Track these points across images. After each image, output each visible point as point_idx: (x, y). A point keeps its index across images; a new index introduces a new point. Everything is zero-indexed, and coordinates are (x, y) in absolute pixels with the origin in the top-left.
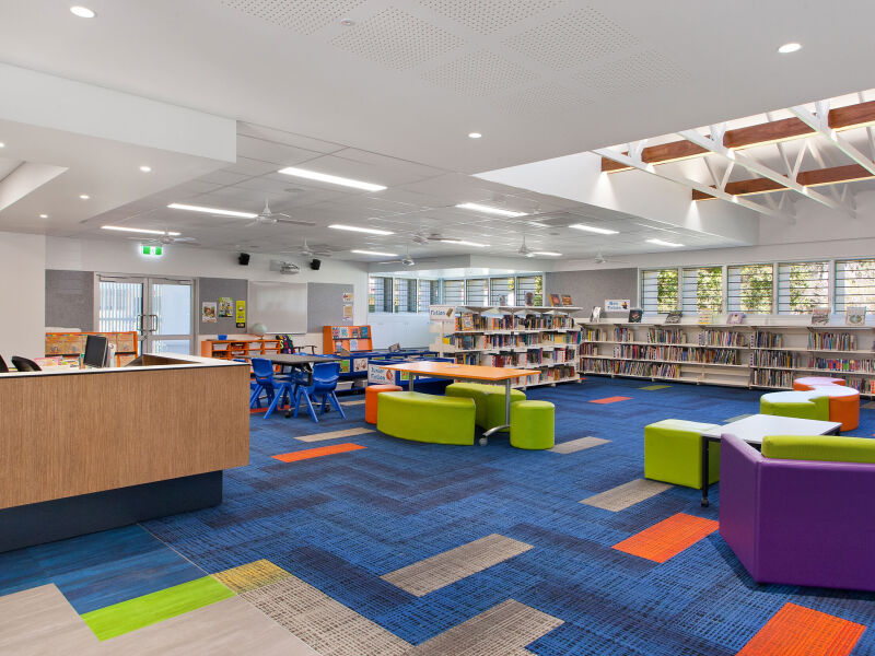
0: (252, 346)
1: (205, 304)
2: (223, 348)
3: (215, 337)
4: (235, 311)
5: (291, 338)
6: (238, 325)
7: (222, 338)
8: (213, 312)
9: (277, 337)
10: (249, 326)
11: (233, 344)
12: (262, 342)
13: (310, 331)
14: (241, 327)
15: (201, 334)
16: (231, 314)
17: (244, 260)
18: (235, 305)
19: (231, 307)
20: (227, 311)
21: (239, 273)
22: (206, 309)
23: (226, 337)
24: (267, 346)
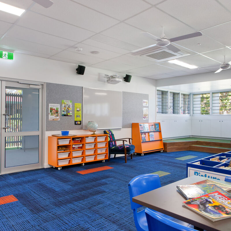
0: (88, 140)
1: (51, 106)
2: (66, 142)
3: (59, 133)
4: (73, 111)
5: (114, 132)
6: (76, 123)
7: (65, 133)
8: (57, 112)
9: (105, 132)
10: (84, 122)
11: (74, 139)
12: (95, 137)
13: (124, 126)
14: (78, 124)
15: (47, 130)
16: (71, 113)
17: (81, 70)
18: (73, 107)
19: (71, 109)
20: (68, 111)
21: (77, 81)
22: (51, 109)
23: (68, 132)
24: (99, 139)
